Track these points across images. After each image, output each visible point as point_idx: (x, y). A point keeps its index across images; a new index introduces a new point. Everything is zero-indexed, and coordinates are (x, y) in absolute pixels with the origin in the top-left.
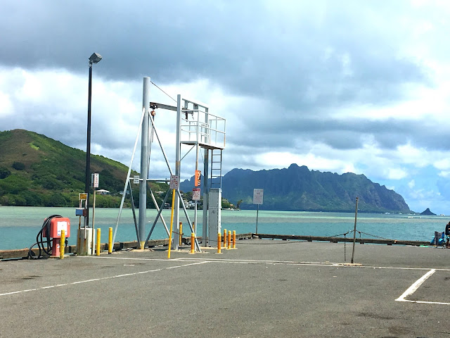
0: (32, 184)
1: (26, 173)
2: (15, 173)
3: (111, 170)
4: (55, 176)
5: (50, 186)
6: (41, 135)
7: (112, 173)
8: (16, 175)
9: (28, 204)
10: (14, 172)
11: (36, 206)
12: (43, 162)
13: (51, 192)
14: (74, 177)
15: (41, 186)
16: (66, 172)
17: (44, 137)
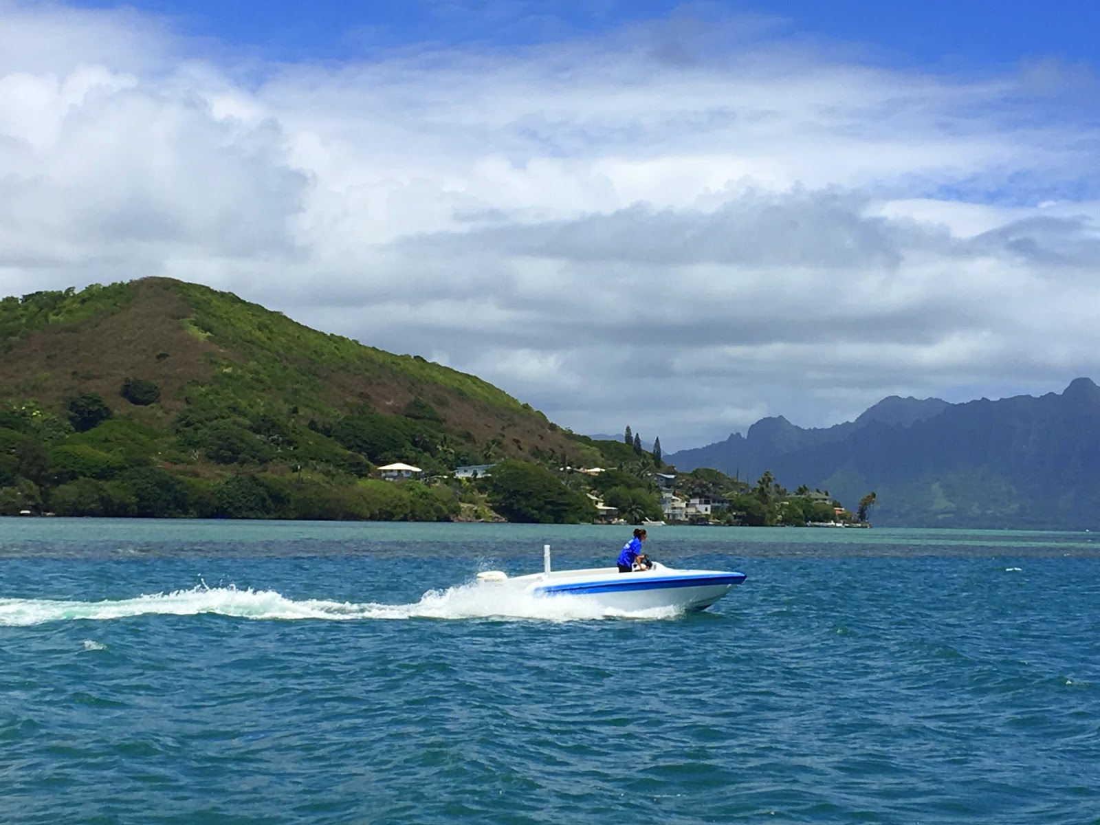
0: (171, 446)
1: (160, 414)
2: (124, 412)
3: (442, 403)
4: (247, 422)
5: (227, 453)
6: (222, 294)
7: (440, 412)
8: (129, 417)
9: (145, 511)
10: (122, 408)
11: (171, 516)
12: (216, 379)
13: (228, 472)
14: (313, 425)
15: (196, 454)
16: (286, 408)
17: (234, 299)
